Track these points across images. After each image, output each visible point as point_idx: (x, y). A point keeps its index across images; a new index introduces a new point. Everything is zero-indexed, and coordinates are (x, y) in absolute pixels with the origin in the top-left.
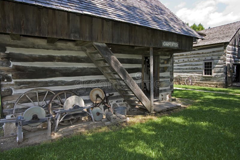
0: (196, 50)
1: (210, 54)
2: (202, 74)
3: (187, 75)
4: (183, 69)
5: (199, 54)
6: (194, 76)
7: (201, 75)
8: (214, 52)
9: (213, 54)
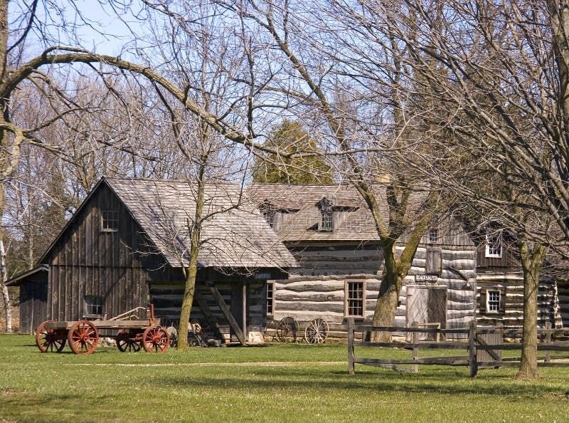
0: (330, 248)
1: (358, 263)
2: (344, 312)
3: (310, 316)
4: (301, 299)
5: (337, 260)
6: (326, 317)
7: (342, 314)
8: (366, 259)
9: (365, 262)
